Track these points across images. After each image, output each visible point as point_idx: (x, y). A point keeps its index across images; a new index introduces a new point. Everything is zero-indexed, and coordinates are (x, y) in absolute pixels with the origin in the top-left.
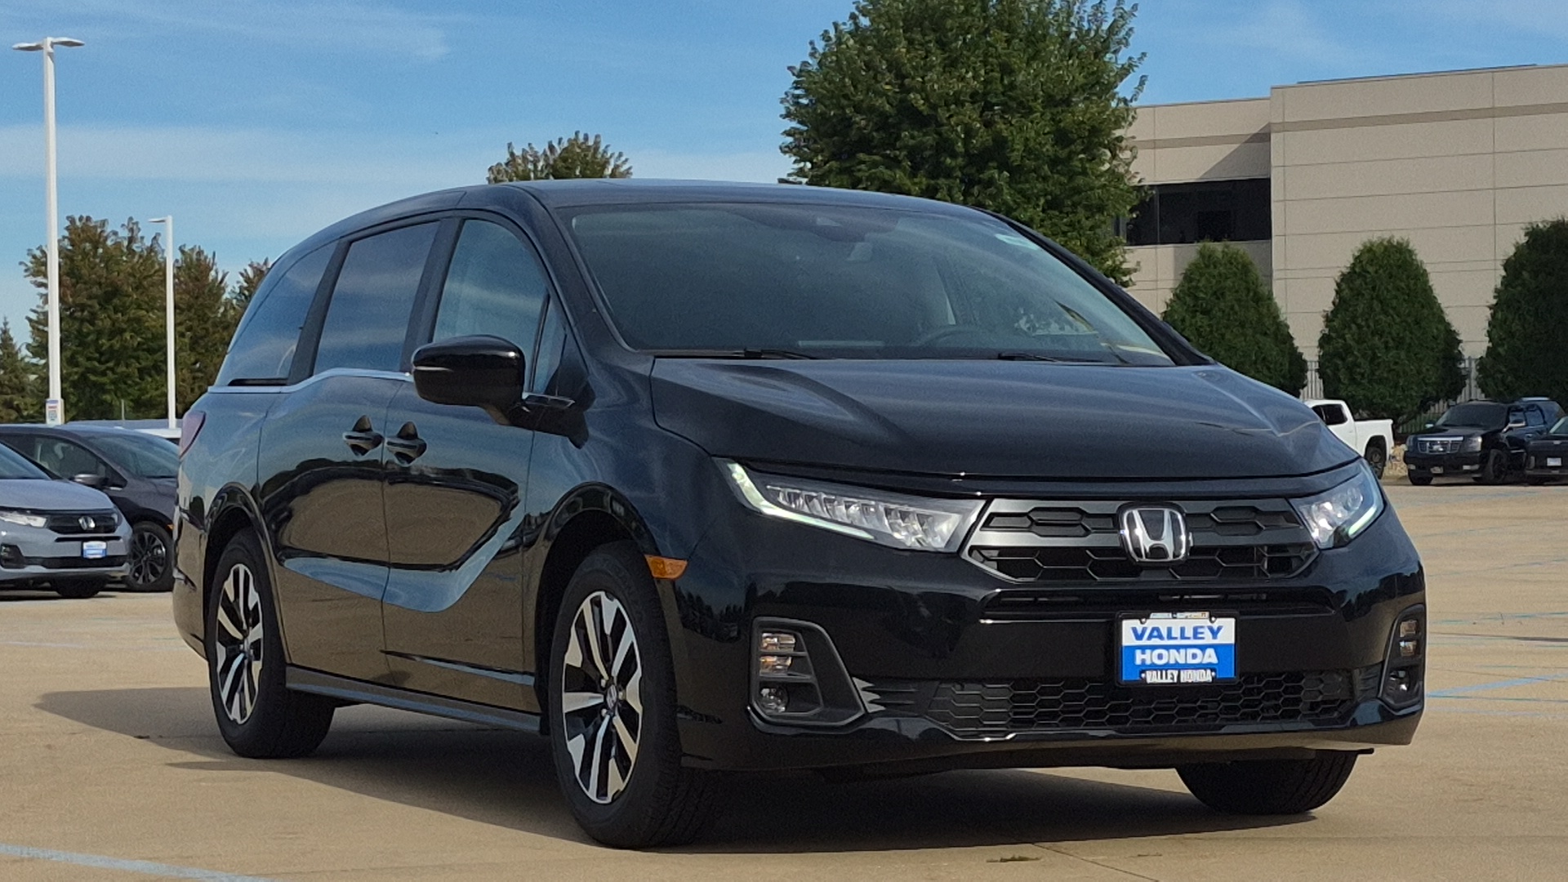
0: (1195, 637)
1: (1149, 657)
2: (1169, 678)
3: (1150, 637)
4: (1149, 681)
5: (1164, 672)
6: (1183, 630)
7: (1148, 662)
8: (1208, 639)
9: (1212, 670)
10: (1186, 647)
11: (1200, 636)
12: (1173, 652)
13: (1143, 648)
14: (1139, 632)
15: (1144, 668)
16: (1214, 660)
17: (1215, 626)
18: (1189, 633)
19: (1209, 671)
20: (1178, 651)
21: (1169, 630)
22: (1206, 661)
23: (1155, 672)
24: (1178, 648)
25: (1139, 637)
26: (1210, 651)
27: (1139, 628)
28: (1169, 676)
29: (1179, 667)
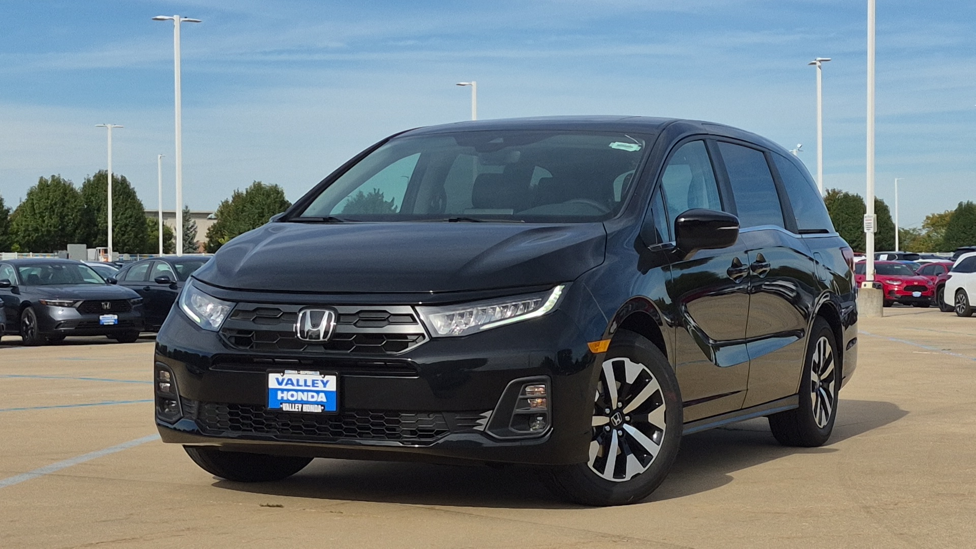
0: (313, 386)
1: (286, 396)
2: (297, 408)
3: (287, 384)
4: (284, 409)
5: (293, 405)
6: (306, 381)
7: (285, 398)
8: (321, 387)
9: (322, 406)
10: (308, 391)
11: (316, 385)
12: (300, 393)
13: (283, 390)
14: (280, 380)
15: (282, 402)
16: (324, 400)
17: (325, 381)
18: (309, 383)
19: (320, 406)
20: (303, 394)
21: (298, 381)
22: (319, 400)
23: (288, 404)
24: (303, 391)
25: (280, 384)
26: (322, 395)
27: (280, 379)
28: (296, 407)
29: (303, 403)
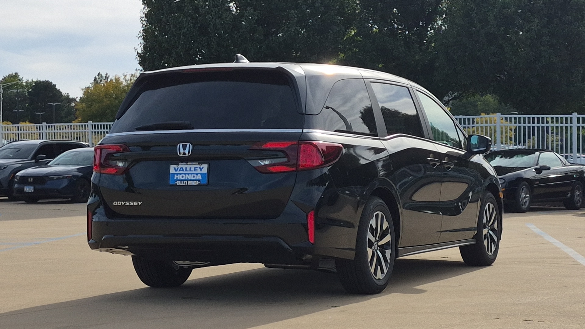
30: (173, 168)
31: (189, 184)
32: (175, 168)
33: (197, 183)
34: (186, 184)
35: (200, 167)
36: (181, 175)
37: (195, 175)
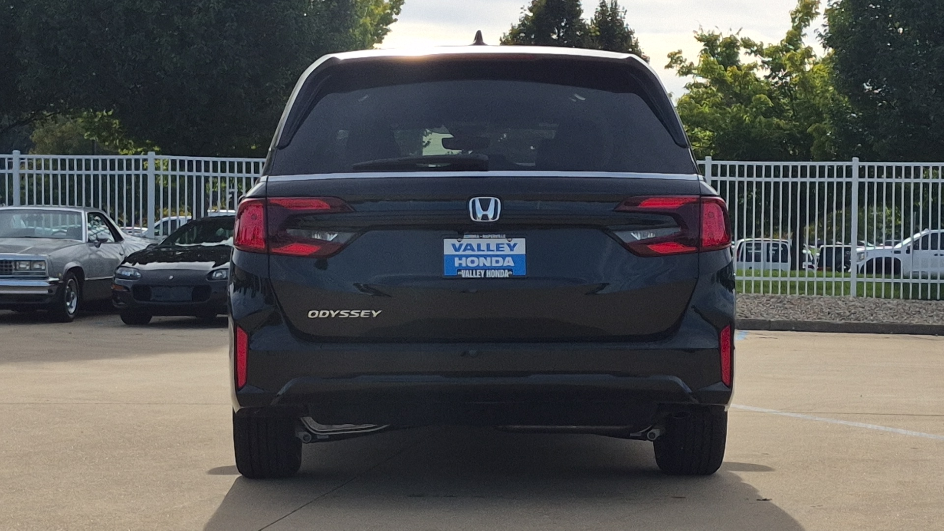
30: (449, 246)
31: (487, 276)
32: (454, 245)
33: (506, 274)
34: (483, 276)
35: (508, 242)
36: (470, 259)
37: (500, 259)
